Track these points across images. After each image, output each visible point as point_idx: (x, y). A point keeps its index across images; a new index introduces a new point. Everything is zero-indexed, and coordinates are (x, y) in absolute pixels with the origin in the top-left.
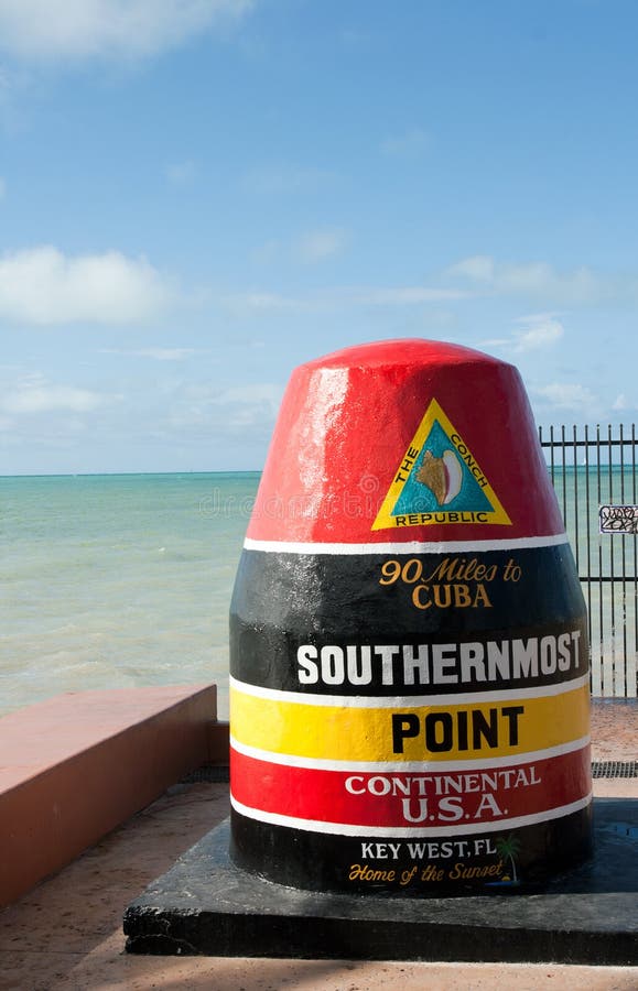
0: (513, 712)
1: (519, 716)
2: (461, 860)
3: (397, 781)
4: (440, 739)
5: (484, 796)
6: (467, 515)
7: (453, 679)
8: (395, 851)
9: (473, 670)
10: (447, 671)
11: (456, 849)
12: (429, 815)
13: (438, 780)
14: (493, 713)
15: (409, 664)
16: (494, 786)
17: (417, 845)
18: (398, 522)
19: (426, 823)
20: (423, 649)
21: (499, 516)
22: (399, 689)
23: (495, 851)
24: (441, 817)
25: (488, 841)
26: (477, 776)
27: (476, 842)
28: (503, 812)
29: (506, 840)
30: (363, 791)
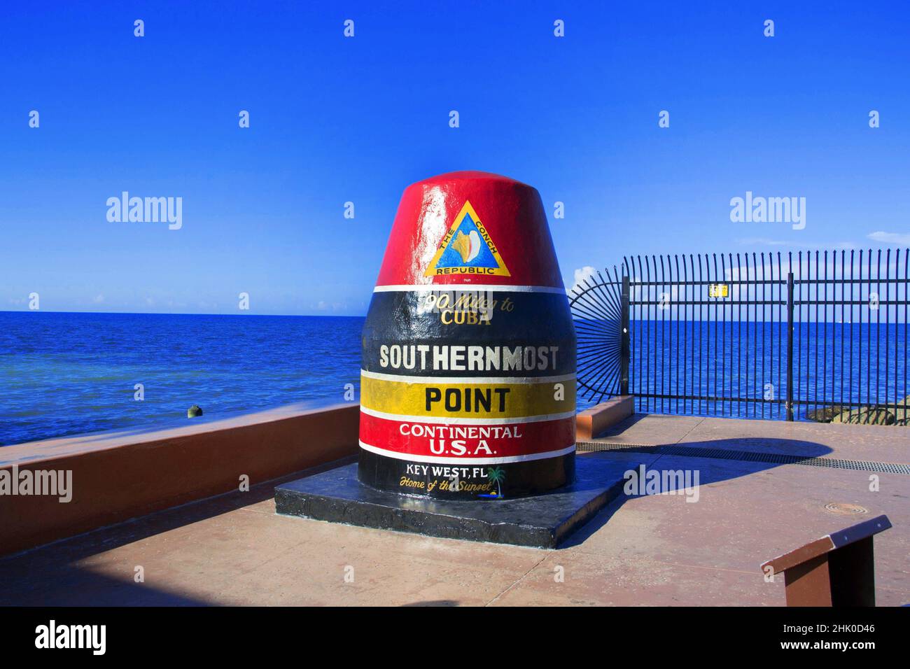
0: (502, 391)
1: (506, 394)
2: (465, 479)
3: (427, 428)
4: (453, 404)
5: (481, 442)
6: (481, 269)
7: (462, 368)
8: (425, 471)
9: (476, 363)
10: (459, 363)
11: (461, 473)
12: (445, 449)
13: (451, 429)
14: (489, 391)
15: (437, 357)
16: (488, 436)
17: (438, 468)
18: (438, 272)
19: (443, 455)
20: (445, 348)
21: (502, 270)
22: (430, 372)
23: (486, 476)
24: (452, 452)
25: (482, 469)
26: (476, 429)
27: (474, 469)
28: (492, 452)
29: (495, 469)
30: (408, 433)
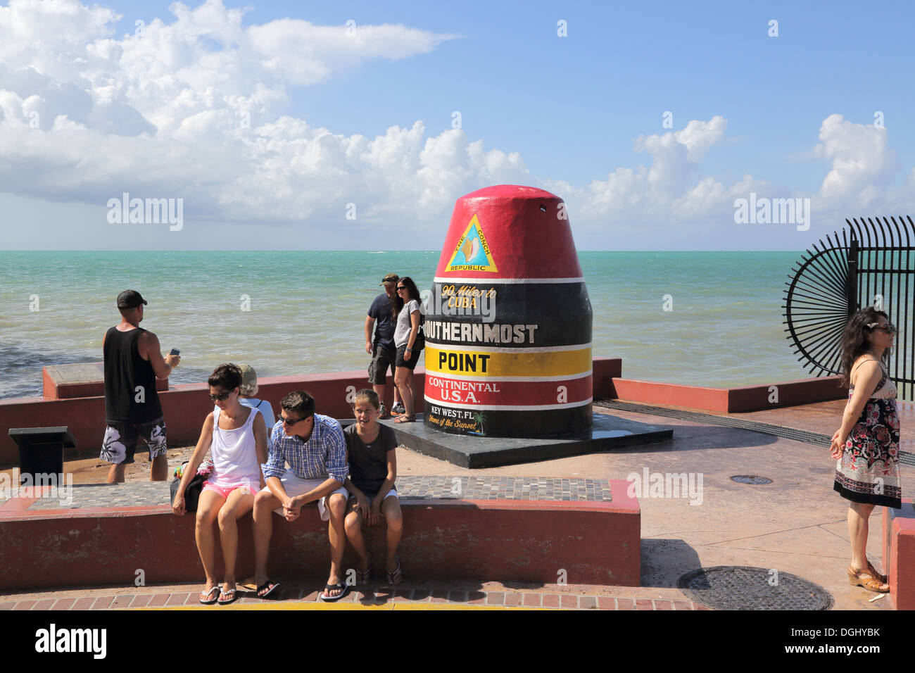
0: (484, 357)
1: (487, 359)
2: (461, 419)
3: (440, 381)
4: (453, 365)
5: (470, 393)
6: (477, 267)
8: (439, 411)
9: (466, 336)
10: (456, 335)
11: (457, 414)
12: (448, 396)
13: (452, 382)
14: (474, 356)
15: (445, 330)
17: (445, 410)
18: (452, 269)
19: (448, 401)
20: (449, 325)
21: (493, 268)
22: (441, 341)
23: (473, 418)
24: (453, 399)
25: (470, 413)
26: (467, 383)
27: (465, 413)
28: (477, 401)
29: (480, 414)
30: (433, 384)
